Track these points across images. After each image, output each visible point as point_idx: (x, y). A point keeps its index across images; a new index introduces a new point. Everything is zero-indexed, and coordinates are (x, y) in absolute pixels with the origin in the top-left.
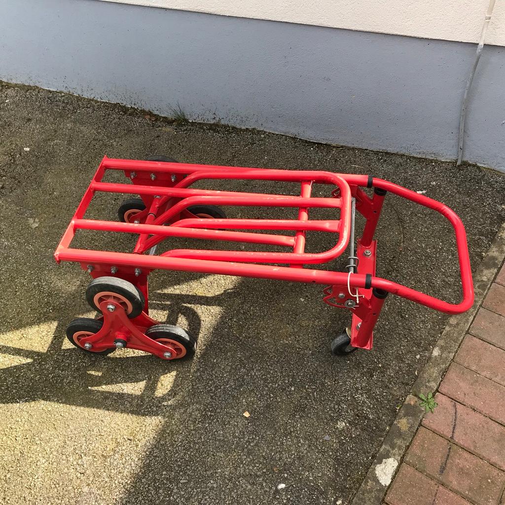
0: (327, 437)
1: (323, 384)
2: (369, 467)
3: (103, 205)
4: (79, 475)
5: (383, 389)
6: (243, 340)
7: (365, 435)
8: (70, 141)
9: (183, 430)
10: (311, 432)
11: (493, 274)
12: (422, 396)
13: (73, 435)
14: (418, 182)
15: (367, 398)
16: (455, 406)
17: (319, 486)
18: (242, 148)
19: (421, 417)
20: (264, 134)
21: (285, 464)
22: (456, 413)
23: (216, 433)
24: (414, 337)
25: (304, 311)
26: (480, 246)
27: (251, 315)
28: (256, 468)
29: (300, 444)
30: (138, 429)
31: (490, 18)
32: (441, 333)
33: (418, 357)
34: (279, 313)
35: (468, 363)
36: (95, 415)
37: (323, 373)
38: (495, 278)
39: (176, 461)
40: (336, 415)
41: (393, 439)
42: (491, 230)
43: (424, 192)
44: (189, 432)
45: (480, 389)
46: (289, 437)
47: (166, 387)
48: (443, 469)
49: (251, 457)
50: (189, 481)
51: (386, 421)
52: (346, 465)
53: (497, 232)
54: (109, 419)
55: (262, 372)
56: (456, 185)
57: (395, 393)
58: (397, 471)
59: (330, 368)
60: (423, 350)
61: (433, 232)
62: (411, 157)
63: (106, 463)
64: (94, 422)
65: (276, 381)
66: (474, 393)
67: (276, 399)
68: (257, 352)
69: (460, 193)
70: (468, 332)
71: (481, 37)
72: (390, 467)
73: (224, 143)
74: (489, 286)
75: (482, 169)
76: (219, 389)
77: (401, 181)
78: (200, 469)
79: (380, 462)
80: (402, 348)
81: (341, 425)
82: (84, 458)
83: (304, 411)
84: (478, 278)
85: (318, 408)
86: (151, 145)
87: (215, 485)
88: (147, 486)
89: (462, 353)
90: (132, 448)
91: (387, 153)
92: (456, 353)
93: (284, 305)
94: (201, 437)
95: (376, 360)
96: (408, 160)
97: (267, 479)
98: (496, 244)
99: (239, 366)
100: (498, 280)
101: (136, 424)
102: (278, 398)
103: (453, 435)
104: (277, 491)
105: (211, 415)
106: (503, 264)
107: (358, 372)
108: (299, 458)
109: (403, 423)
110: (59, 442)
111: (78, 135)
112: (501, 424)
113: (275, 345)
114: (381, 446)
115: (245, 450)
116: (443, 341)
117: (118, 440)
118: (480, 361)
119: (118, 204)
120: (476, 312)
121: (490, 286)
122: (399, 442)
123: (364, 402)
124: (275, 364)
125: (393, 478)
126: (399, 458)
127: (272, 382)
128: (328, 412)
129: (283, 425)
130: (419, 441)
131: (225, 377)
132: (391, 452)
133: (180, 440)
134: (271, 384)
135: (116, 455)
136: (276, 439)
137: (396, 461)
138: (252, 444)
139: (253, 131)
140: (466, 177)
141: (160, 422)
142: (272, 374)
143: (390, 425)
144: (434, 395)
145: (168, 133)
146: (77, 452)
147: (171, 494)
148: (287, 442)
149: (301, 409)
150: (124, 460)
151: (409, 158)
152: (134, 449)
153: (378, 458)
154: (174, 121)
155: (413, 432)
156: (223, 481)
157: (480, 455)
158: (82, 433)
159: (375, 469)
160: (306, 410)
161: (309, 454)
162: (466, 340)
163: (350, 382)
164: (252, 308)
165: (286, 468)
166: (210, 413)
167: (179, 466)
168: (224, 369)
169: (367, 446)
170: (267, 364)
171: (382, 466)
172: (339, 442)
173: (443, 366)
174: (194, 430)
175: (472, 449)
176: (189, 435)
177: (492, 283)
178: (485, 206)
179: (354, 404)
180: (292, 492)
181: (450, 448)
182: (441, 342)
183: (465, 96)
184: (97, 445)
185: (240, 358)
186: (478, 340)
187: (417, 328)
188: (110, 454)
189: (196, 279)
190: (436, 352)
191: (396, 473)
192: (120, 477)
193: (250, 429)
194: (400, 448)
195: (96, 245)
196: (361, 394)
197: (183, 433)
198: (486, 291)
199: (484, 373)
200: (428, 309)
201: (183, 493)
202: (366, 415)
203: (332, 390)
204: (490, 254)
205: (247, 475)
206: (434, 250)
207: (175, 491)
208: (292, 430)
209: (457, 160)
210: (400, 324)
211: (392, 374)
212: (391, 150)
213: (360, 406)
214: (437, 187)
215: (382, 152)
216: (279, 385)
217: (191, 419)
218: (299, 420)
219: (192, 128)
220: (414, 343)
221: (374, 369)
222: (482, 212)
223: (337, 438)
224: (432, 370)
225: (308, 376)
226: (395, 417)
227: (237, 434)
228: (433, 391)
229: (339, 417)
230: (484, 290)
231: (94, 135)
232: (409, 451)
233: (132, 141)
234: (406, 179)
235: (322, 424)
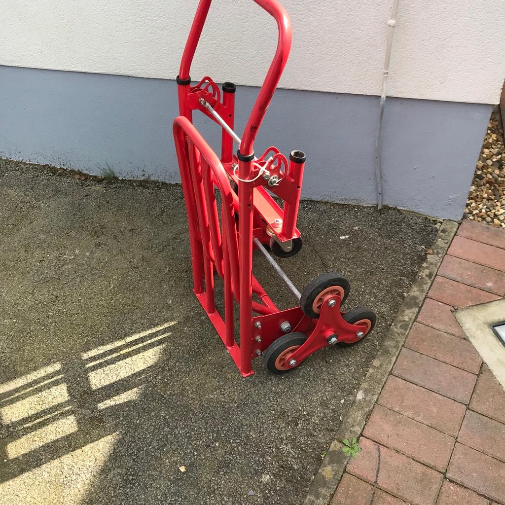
0: (251, 492)
1: (247, 437)
3: (27, 268)
5: (308, 438)
6: (167, 398)
7: (290, 487)
9: (103, 497)
10: (235, 488)
11: (414, 313)
12: (346, 442)
14: (341, 228)
15: (292, 448)
16: (379, 450)
18: (171, 203)
19: (345, 463)
22: (379, 456)
23: (137, 498)
24: (338, 382)
25: (230, 362)
26: (401, 287)
27: (176, 371)
30: (55, 501)
31: (387, 73)
32: (365, 376)
33: (342, 401)
34: (205, 367)
35: (392, 405)
36: (10, 490)
37: (248, 425)
38: (416, 317)
40: (260, 468)
41: (317, 489)
42: (412, 270)
43: (347, 237)
44: (110, 499)
45: (403, 429)
46: (212, 495)
47: (87, 453)
51: (311, 470)
53: (417, 272)
54: (25, 493)
55: (186, 429)
56: (378, 229)
57: (320, 440)
59: (255, 420)
60: (348, 394)
61: (355, 276)
62: (334, 204)
64: (9, 497)
65: (200, 438)
66: (397, 434)
67: (200, 456)
68: (181, 409)
69: (382, 236)
70: (390, 373)
71: (382, 90)
73: (154, 199)
74: (410, 325)
75: (402, 211)
76: (142, 450)
77: (325, 227)
80: (326, 393)
81: (266, 478)
83: (228, 467)
84: (400, 318)
85: (242, 462)
86: (79, 205)
89: (385, 395)
91: (312, 201)
92: (380, 395)
93: (210, 358)
95: (300, 408)
96: (332, 207)
98: (417, 283)
99: (163, 425)
100: (419, 319)
101: (53, 496)
102: (202, 455)
103: (377, 479)
105: (132, 479)
106: (423, 303)
107: (283, 422)
109: (328, 471)
111: (5, 199)
112: (424, 464)
113: (200, 400)
114: (306, 496)
116: (367, 383)
118: (403, 401)
119: (43, 265)
120: (398, 352)
121: (412, 326)
122: (323, 491)
123: (289, 453)
124: (199, 420)
127: (196, 439)
128: (252, 466)
129: (206, 483)
130: (343, 489)
131: (149, 438)
132: (316, 502)
134: (195, 442)
136: (199, 498)
140: (386, 220)
141: (79, 491)
142: (197, 431)
143: (314, 475)
144: (358, 440)
145: (97, 192)
148: (211, 500)
149: (225, 465)
154: (104, 180)
155: (337, 479)
157: (403, 497)
160: (230, 465)
162: (389, 381)
163: (275, 432)
164: (177, 364)
168: (147, 430)
169: (292, 498)
170: (192, 421)
172: (264, 496)
173: (367, 409)
174: (114, 496)
175: (396, 492)
176: (110, 502)
177: (413, 322)
178: (405, 247)
179: (279, 455)
181: (374, 493)
182: (365, 385)
183: (377, 146)
185: (164, 417)
186: (400, 380)
187: (341, 372)
189: (121, 338)
190: (360, 396)
193: (172, 490)
194: (324, 497)
195: (19, 310)
196: (286, 444)
197: (103, 501)
198: (408, 331)
199: (406, 414)
200: (352, 353)
202: (290, 465)
203: (256, 442)
204: (412, 294)
206: (357, 293)
208: (216, 488)
209: (378, 204)
210: (324, 369)
211: (317, 422)
212: (315, 198)
213: (285, 456)
214: (359, 232)
215: (307, 201)
216: (203, 442)
217: (111, 485)
218: (223, 477)
219: (122, 185)
220: (338, 387)
221: (299, 418)
222: (403, 253)
223: (262, 492)
224: (356, 414)
225: (233, 430)
226: (320, 466)
227: (159, 497)
228: (357, 436)
229: (264, 469)
230: (406, 330)
231: (22, 198)
232: (334, 500)
233: (60, 202)
234: (330, 225)
235: (246, 478)
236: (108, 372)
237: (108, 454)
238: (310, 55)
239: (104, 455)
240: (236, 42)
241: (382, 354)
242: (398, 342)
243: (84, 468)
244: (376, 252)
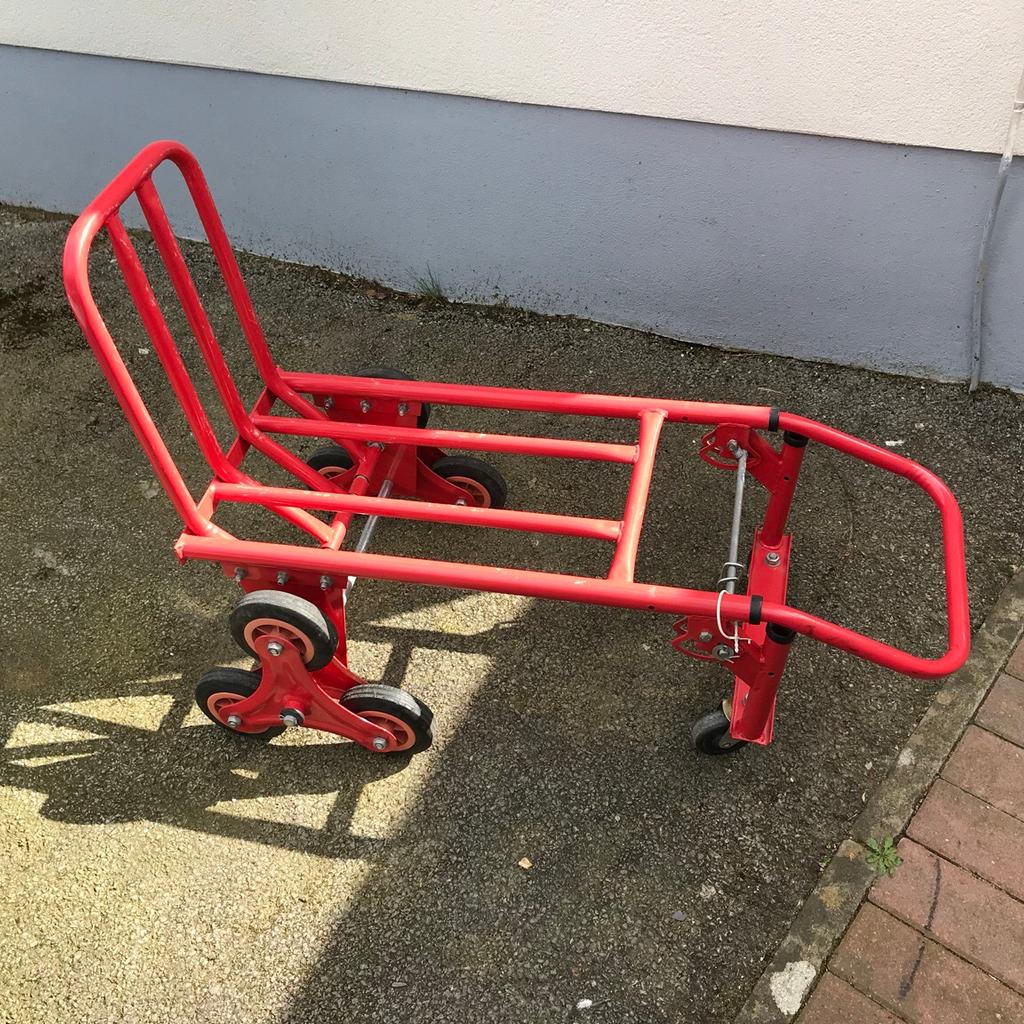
0: (678, 915)
1: (676, 812)
2: (757, 977)
4: (206, 962)
5: (796, 827)
6: (527, 720)
7: (754, 914)
8: (223, 336)
9: (404, 887)
10: (648, 902)
12: (872, 843)
13: (198, 887)
14: (888, 423)
15: (762, 842)
16: (937, 865)
17: (657, 1007)
18: (547, 353)
19: (868, 883)
20: (589, 326)
21: (594, 962)
22: (938, 880)
23: (465, 896)
24: (862, 727)
25: (649, 668)
26: (1007, 552)
27: (544, 672)
28: (537, 966)
29: (625, 926)
30: (319, 882)
31: (1022, 107)
32: (918, 721)
33: (869, 766)
34: (598, 671)
35: (969, 783)
36: (242, 852)
37: (679, 790)
39: (387, 944)
40: (698, 872)
41: (808, 925)
43: (900, 442)
44: (415, 892)
45: (992, 834)
46: (604, 911)
47: (376, 805)
48: (905, 989)
49: (529, 944)
50: (409, 985)
51: (797, 888)
52: (713, 969)
54: (267, 860)
55: (560, 782)
56: (966, 430)
57: (819, 835)
58: (813, 988)
59: (693, 782)
60: (880, 754)
61: (913, 522)
62: (877, 374)
63: (256, 943)
64: (239, 864)
65: (586, 801)
66: (978, 842)
67: (585, 836)
68: (552, 745)
69: (973, 447)
70: (972, 721)
71: (1007, 142)
72: (800, 979)
73: (513, 343)
74: (1021, 631)
75: (1020, 398)
76: (476, 812)
77: (855, 420)
78: (430, 962)
79: (781, 969)
80: (838, 746)
81: (708, 892)
82: (216, 930)
83: (637, 863)
84: (1001, 614)
85: (664, 857)
86: (375, 347)
87: (457, 996)
88: (329, 989)
89: (958, 762)
90: (306, 918)
91: (831, 365)
92: (947, 760)
93: (609, 656)
94: (436, 903)
95: (784, 769)
96: (872, 380)
97: (558, 988)
99: (517, 770)
101: (315, 872)
102: (588, 834)
103: (930, 923)
104: (576, 1013)
105: (457, 862)
107: (747, 792)
108: (621, 952)
109: (831, 895)
110: (173, 900)
113: (589, 733)
114: (785, 936)
115: (520, 931)
116: (921, 736)
117: (281, 901)
118: (994, 780)
119: (306, 456)
120: (991, 681)
122: (820, 930)
123: (756, 850)
124: (586, 769)
125: (806, 1000)
126: (820, 962)
127: (578, 803)
128: (683, 866)
129: (594, 886)
130: (860, 931)
131: (489, 790)
132: (804, 949)
133: (396, 906)
134: (575, 808)
135: (276, 928)
136: (580, 913)
137: (812, 968)
138: (532, 921)
139: (569, 321)
140: (986, 414)
141: (362, 871)
142: (579, 788)
143: (805, 898)
144: (895, 843)
145: (408, 324)
146: (204, 918)
147: (373, 1007)
148: (602, 919)
149: (632, 857)
150: (290, 938)
151: (875, 374)
152: (309, 918)
153: (778, 960)
154: (420, 301)
155: (849, 912)
156: (474, 988)
157: (982, 964)
158: (215, 885)
159: (769, 981)
160: (641, 859)
161: (641, 944)
162: (968, 737)
163: (730, 809)
164: (547, 660)
165: (596, 968)
166: (455, 858)
167: (392, 955)
168: (486, 775)
169: (757, 936)
170: (571, 768)
171: (785, 975)
172: (702, 925)
173: (919, 787)
174: (423, 888)
175: (968, 951)
176: (415, 897)
178: (1022, 473)
179: (735, 853)
180: (604, 1016)
181: (923, 948)
182: (917, 739)
183: (981, 256)
184: (242, 908)
185: (519, 755)
186: (992, 737)
187: (870, 709)
188: (265, 926)
189: (445, 601)
190: (905, 758)
191: (810, 993)
192: (280, 970)
193: (530, 891)
194: (822, 942)
195: (262, 534)
196: (751, 834)
197: (404, 894)
198: (1015, 641)
199: (999, 804)
200: (895, 674)
201: (395, 1006)
202: (758, 874)
203: (693, 823)
205: (520, 980)
206: (913, 558)
207: (382, 1001)
208: (612, 897)
209: (970, 380)
210: (836, 700)
211: (815, 798)
212: (838, 359)
213: (747, 857)
214: (927, 434)
215: (821, 364)
216: (591, 809)
217: (419, 867)
218: (627, 879)
219: (453, 314)
220: (862, 738)
221: (780, 787)
222: (1017, 484)
223: (698, 917)
224: (895, 793)
225: (649, 795)
226: (816, 883)
227: (505, 900)
228: (895, 835)
229: (705, 876)
230: (1011, 639)
231: (269, 326)
232: (839, 949)
233: (339, 338)
234: (865, 416)
235: (670, 888)
236: (420, 661)
237: (415, 810)
238: (859, 65)
239: (407, 810)
240: (708, 36)
241: (958, 683)
242: (991, 661)
243: (371, 830)
244: (960, 478)
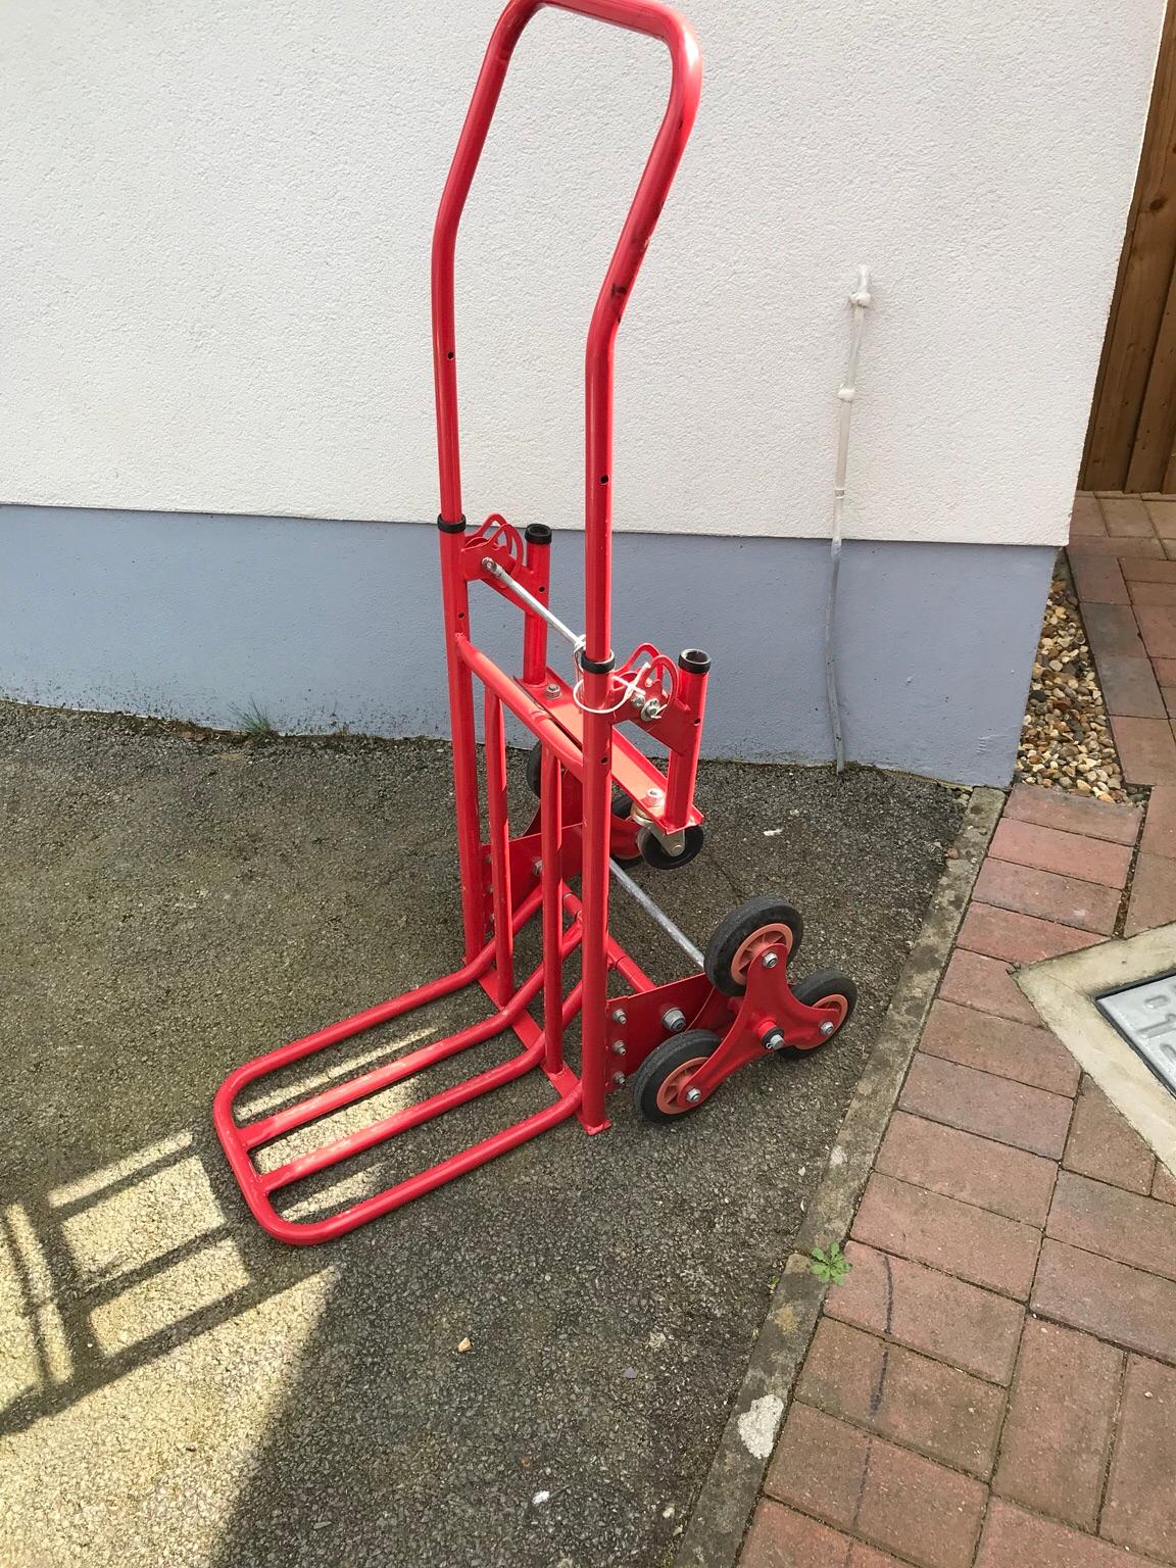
0: (630, 1372)
1: (611, 1259)
2: (723, 1423)
3: (96, 933)
4: (78, 1549)
5: (738, 1251)
7: (709, 1354)
8: (13, 802)
9: (314, 1407)
10: (595, 1365)
11: (933, 982)
12: (818, 1253)
13: (56, 1461)
14: (763, 813)
15: (706, 1274)
16: (887, 1263)
17: (622, 1483)
18: (399, 779)
19: (821, 1297)
20: (442, 747)
21: (545, 1445)
22: (889, 1278)
23: (387, 1402)
24: (789, 1132)
26: (900, 928)
27: (444, 1131)
28: (481, 1465)
29: (573, 1397)
30: (209, 1423)
31: (843, 493)
32: (844, 1116)
33: (802, 1171)
34: (504, 1119)
35: (904, 1171)
36: (107, 1406)
37: (610, 1234)
38: (938, 989)
39: (302, 1480)
40: (644, 1320)
41: (768, 1354)
42: (919, 893)
43: (778, 831)
44: (328, 1409)
45: (933, 1220)
46: (548, 1385)
47: (268, 1316)
48: (876, 1401)
49: (469, 1443)
50: (335, 1522)
51: (750, 1316)
52: (675, 1426)
53: (931, 896)
54: (140, 1410)
55: (478, 1251)
56: (841, 811)
57: (763, 1255)
58: (783, 1423)
59: (623, 1223)
60: (811, 1157)
61: (804, 910)
63: (139, 1513)
64: (106, 1421)
65: (511, 1266)
66: (922, 1231)
67: (514, 1305)
68: (464, 1211)
69: (850, 827)
70: (896, 1108)
71: (834, 527)
72: (769, 1415)
73: (360, 773)
74: (927, 1007)
75: (887, 773)
76: (387, 1302)
77: (730, 814)
78: (356, 1489)
79: (746, 1409)
80: (768, 1157)
81: (657, 1340)
82: (87, 1509)
83: (575, 1323)
84: (905, 992)
85: (605, 1311)
86: (199, 794)
87: (393, 1522)
88: (238, 1550)
89: (890, 1151)
90: (197, 1470)
92: (878, 1152)
93: (514, 1101)
94: (354, 1418)
95: (716, 1191)
96: (741, 772)
97: (508, 1486)
98: (932, 920)
99: (427, 1246)
100: (943, 993)
101: (203, 1411)
102: (517, 1302)
103: (889, 1326)
104: (533, 1511)
105: (373, 1364)
106: (949, 960)
107: (682, 1222)
108: (574, 1426)
109: (785, 1317)
110: (26, 1482)
111: (33, 789)
112: (983, 1288)
114: (745, 1372)
115: (456, 1429)
116: (849, 1131)
117: (165, 1456)
118: (927, 1163)
119: (130, 926)
120: (908, 1062)
121: (931, 1007)
122: (780, 1358)
123: (701, 1284)
124: (504, 1230)
125: (778, 1437)
126: (786, 1392)
127: (502, 1270)
128: (626, 1317)
129: (532, 1359)
130: (821, 1350)
131: (399, 1275)
132: (767, 1382)
133: (307, 1431)
134: (499, 1276)
135: (162, 1491)
136: (521, 1393)
137: (779, 1401)
138: (469, 1414)
139: (419, 743)
140: (856, 793)
141: (260, 1398)
142: (501, 1252)
143: (759, 1326)
144: (842, 1248)
145: (235, 765)
146: (69, 1497)
147: (294, 1558)
148: (547, 1395)
149: (570, 1318)
150: (181, 1498)
151: (743, 766)
152: (202, 1470)
153: (742, 1401)
154: (245, 738)
155: (807, 1332)
156: (411, 1508)
157: (946, 1358)
158: (78, 1454)
159: (736, 1425)
160: (580, 1319)
161: (594, 1414)
162: (895, 1124)
163: (667, 1244)
165: (547, 1453)
166: (370, 1360)
167: (309, 1492)
168: (394, 1257)
169: (716, 1378)
170: (488, 1233)
171: (753, 1414)
172: (656, 1378)
173: (855, 1184)
174: (336, 1403)
175: (931, 1348)
176: (328, 1416)
177: (932, 1000)
178: (901, 847)
179: (680, 1290)
180: (564, 1506)
181: (886, 1355)
182: (845, 1135)
183: (827, 639)
184: (115, 1475)
185: (429, 1228)
186: (918, 1120)
187: (793, 1111)
188: (148, 1491)
189: (318, 1070)
190: (837, 1157)
191: (782, 1427)
192: (173, 1540)
193: (461, 1380)
194: (784, 1370)
195: (88, 1023)
196: (694, 1267)
197: (314, 1414)
198: (924, 1018)
200: (813, 1069)
201: (321, 1552)
202: (707, 1310)
203: (631, 1267)
204: (923, 941)
205: (464, 1486)
206: (811, 947)
207: (304, 1549)
208: (554, 1368)
209: (836, 761)
210: (758, 1107)
211: (753, 1216)
213: (693, 1293)
214: (803, 820)
216: (517, 1274)
217: (329, 1378)
218: (568, 1344)
219: (287, 748)
220: (791, 1143)
221: (714, 1211)
222: (898, 859)
223: (651, 1369)
224: (833, 1195)
225: (579, 1245)
226: (769, 1307)
227: (434, 1396)
228: (839, 1240)
229: (652, 1323)
230: (919, 1016)
231: (68, 785)
232: (803, 1374)
233: (155, 789)
234: (740, 808)
235: (616, 1344)
236: (298, 1142)
237: (316, 1314)
238: (684, 463)
239: (307, 1316)
240: (533, 442)
241: (876, 1069)
242: (904, 1042)
243: (266, 1347)
244: (843, 860)
